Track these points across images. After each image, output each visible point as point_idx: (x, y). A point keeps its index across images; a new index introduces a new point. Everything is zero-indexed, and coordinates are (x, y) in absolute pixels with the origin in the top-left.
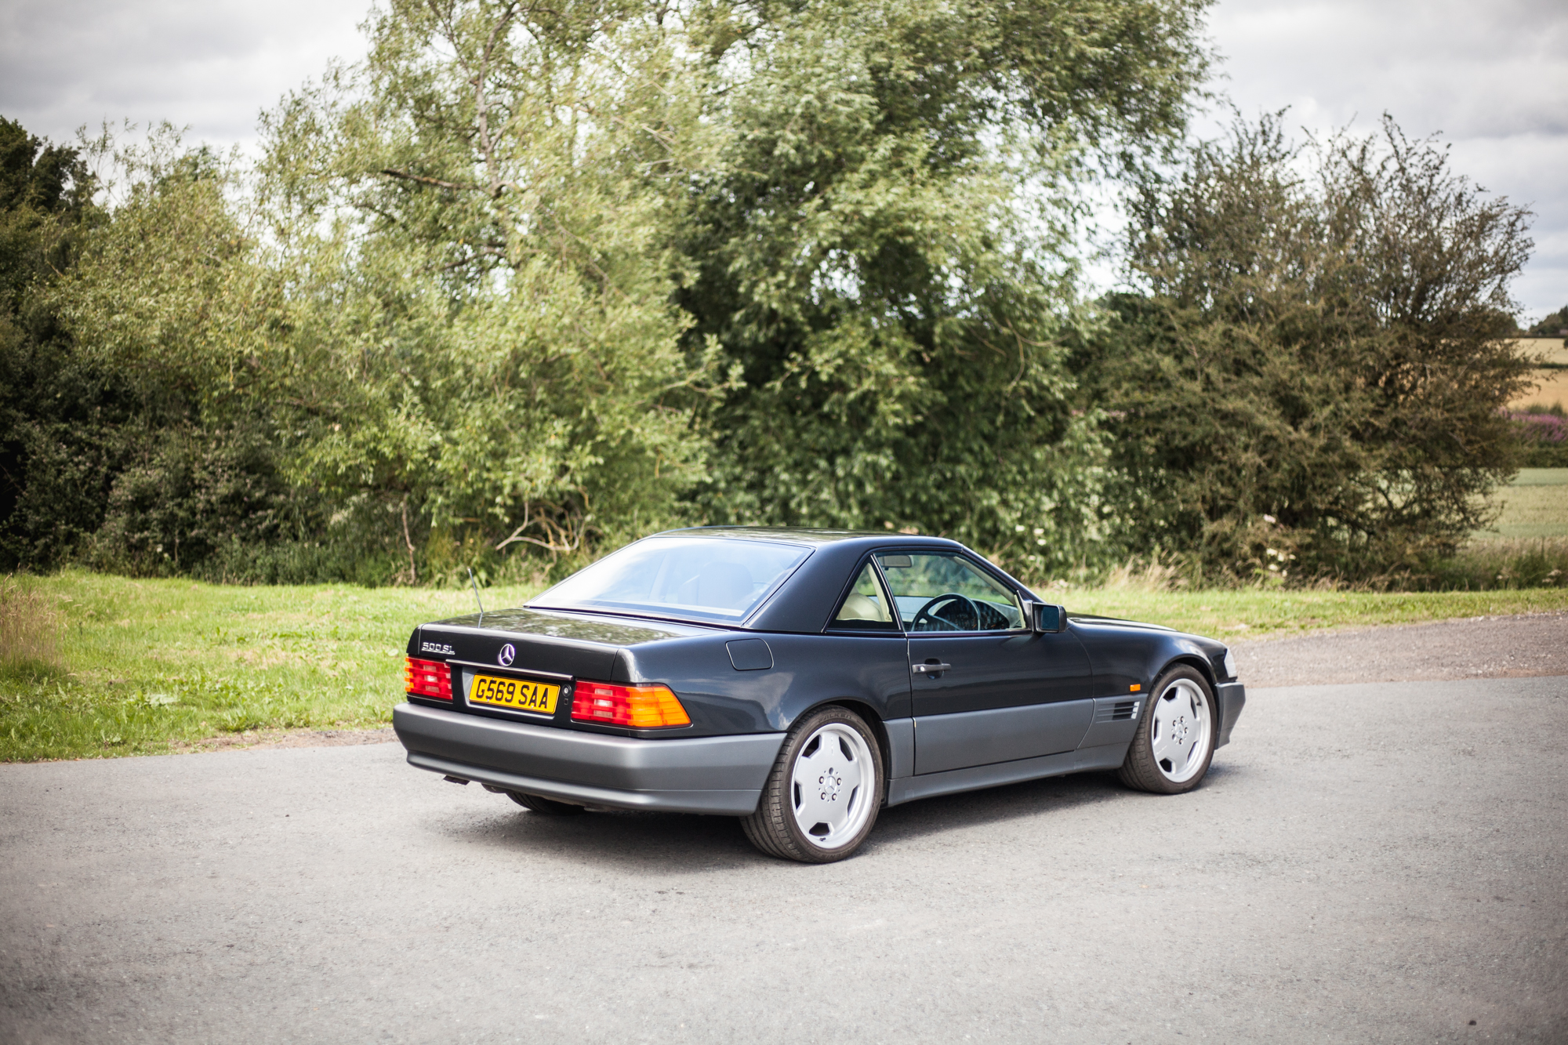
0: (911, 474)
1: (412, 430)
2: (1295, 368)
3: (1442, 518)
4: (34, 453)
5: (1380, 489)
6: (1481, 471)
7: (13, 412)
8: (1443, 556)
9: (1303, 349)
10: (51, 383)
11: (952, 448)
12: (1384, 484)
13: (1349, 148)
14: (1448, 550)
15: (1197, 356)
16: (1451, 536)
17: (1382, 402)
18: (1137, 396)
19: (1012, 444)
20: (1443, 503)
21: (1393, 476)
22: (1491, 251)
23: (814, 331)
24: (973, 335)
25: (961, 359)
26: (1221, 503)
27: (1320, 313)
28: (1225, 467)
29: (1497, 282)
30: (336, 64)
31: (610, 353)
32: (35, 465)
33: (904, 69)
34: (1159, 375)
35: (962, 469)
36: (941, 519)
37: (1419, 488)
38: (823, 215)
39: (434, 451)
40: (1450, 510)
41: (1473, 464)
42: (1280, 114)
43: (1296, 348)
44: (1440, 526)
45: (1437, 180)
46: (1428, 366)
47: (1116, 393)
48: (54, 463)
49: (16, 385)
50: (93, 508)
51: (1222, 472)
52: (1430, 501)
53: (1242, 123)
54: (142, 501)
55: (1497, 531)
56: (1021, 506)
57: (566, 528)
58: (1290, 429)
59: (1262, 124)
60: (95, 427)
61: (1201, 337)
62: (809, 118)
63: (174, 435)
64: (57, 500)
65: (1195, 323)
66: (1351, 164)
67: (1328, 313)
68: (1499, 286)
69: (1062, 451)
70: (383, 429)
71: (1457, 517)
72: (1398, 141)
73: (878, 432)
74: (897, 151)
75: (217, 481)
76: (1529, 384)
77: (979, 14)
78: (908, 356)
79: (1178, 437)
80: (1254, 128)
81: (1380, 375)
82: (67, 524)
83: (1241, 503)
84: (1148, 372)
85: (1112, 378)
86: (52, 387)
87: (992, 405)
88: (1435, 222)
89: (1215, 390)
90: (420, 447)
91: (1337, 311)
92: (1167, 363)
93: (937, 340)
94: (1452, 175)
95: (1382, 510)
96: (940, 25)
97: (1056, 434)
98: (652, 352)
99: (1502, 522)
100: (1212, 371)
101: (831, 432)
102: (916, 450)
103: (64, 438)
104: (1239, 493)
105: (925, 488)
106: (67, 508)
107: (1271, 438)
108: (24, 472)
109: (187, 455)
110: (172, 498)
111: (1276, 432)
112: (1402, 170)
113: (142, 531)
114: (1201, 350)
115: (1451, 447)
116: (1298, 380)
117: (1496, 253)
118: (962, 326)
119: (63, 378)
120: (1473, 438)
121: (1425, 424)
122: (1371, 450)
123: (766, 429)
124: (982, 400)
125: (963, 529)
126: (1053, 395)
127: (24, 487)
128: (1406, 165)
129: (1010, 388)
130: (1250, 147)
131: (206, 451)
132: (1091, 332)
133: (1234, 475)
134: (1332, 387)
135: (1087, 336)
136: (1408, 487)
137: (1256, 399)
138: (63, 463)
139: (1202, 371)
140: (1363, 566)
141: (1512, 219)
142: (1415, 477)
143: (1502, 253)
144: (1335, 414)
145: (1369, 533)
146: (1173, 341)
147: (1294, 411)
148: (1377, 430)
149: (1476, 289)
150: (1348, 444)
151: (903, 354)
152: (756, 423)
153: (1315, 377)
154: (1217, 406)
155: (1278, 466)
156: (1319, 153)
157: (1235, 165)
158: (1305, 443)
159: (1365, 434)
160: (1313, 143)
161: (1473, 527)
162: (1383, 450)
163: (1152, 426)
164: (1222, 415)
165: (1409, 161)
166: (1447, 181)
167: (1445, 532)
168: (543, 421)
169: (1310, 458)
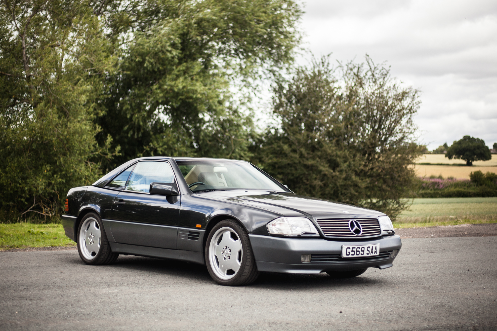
2: (334, 148)
9: (337, 141)
13: (354, 68)
15: (297, 144)
17: (367, 162)
18: (275, 160)
20: (391, 200)
22: (406, 106)
24: (214, 136)
28: (308, 186)
29: (409, 116)
31: (68, 140)
34: (283, 152)
40: (393, 203)
42: (329, 56)
43: (334, 141)
45: (386, 79)
47: (267, 159)
51: (307, 188)
53: (314, 59)
55: (411, 211)
57: (50, 208)
58: (332, 171)
59: (322, 59)
61: (298, 137)
66: (354, 74)
67: (346, 127)
68: (410, 118)
71: (396, 206)
72: (371, 64)
80: (319, 61)
84: (279, 150)
88: (385, 95)
89: (304, 157)
92: (286, 147)
93: (201, 138)
94: (391, 77)
100: (303, 150)
107: (325, 175)
111: (327, 173)
112: (373, 75)
114: (299, 142)
116: (335, 153)
117: (408, 106)
118: (209, 133)
120: (401, 175)
121: (383, 169)
122: (362, 179)
128: (374, 74)
129: (229, 156)
130: (318, 69)
134: (348, 155)
137: (319, 160)
139: (299, 149)
141: (414, 93)
143: (410, 106)
144: (349, 166)
146: (288, 139)
147: (334, 165)
148: (365, 172)
149: (401, 119)
150: (354, 177)
153: (341, 152)
154: (305, 163)
155: (328, 186)
156: (343, 70)
157: (312, 75)
158: (338, 177)
159: (361, 174)
160: (341, 66)
161: (402, 209)
162: (367, 179)
163: (280, 170)
164: (306, 166)
165: (375, 72)
166: (390, 79)
167: (392, 212)
168: (42, 165)
169: (340, 182)
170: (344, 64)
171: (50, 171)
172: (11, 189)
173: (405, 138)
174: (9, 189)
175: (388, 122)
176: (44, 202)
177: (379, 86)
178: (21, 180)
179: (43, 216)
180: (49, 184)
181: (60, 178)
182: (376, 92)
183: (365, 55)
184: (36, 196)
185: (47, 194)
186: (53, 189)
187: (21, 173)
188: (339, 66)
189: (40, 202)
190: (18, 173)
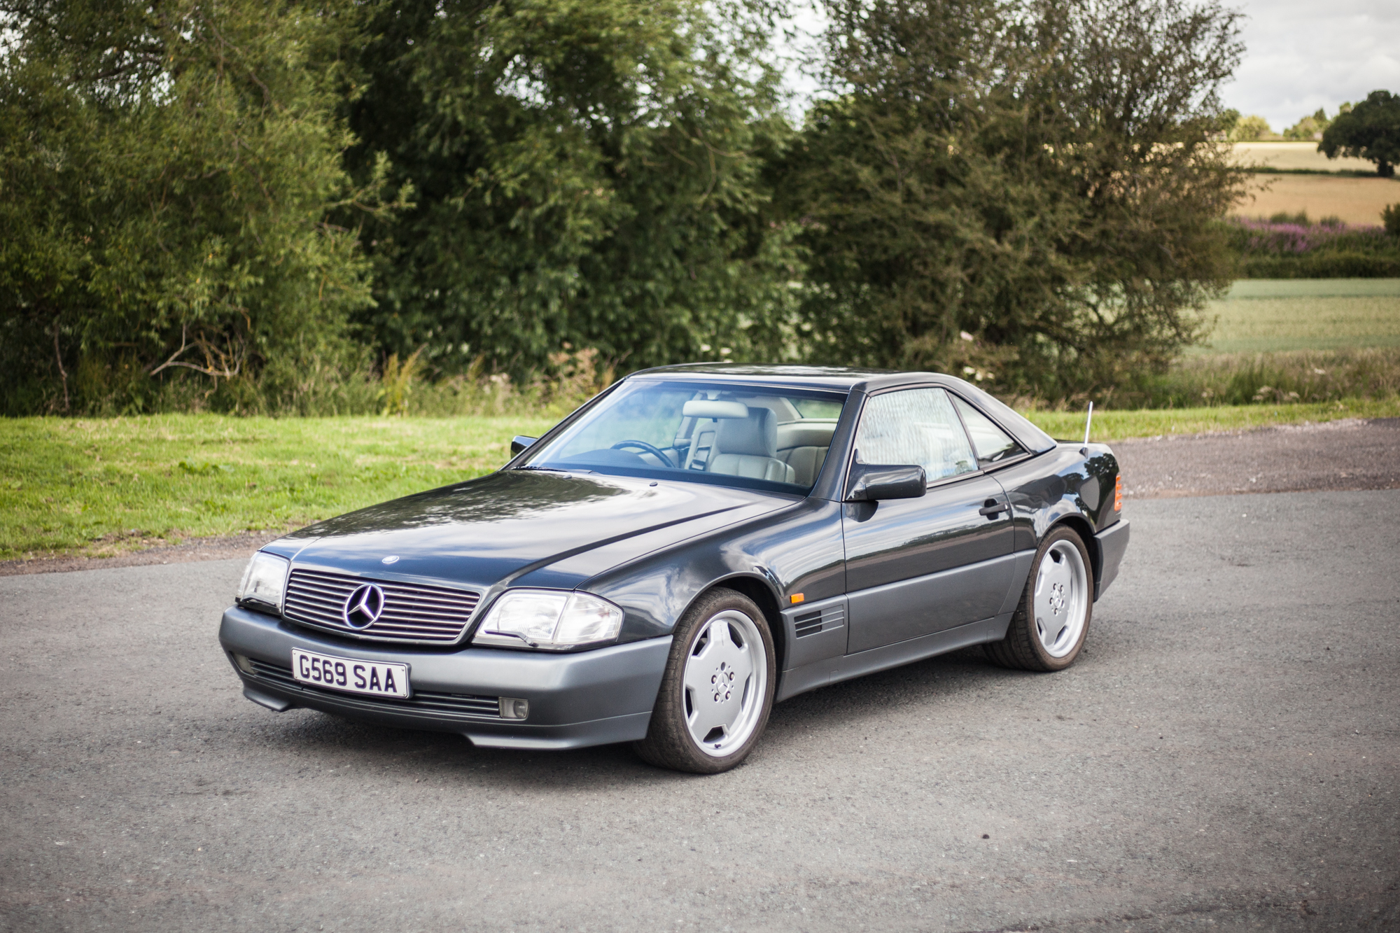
0: (599, 292)
1: (60, 250)
2: (999, 178)
5: (1089, 304)
6: (1193, 284)
8: (1157, 373)
9: (1009, 159)
11: (641, 265)
12: (1093, 299)
14: (1160, 366)
15: (897, 165)
16: (1163, 352)
17: (1090, 213)
18: (836, 208)
19: (705, 260)
20: (1155, 318)
21: (1103, 293)
23: (499, 143)
24: (663, 144)
25: (651, 171)
27: (1025, 120)
28: (927, 282)
29: (1209, 87)
34: (859, 186)
35: (650, 286)
36: (630, 339)
37: (1130, 304)
39: (85, 272)
40: (1162, 324)
41: (1184, 276)
44: (1153, 342)
47: (814, 205)
51: (925, 287)
52: (1141, 316)
56: (712, 324)
57: (227, 352)
58: (993, 242)
61: (901, 146)
65: (896, 132)
67: (1034, 119)
68: (1212, 93)
69: (757, 266)
70: (28, 249)
71: (1168, 332)
73: (565, 249)
76: (1242, 194)
78: (597, 168)
79: (879, 251)
81: (1088, 186)
83: (944, 318)
84: (848, 182)
85: (810, 190)
87: (683, 218)
88: (1145, 26)
89: (917, 201)
90: (69, 267)
91: (1043, 117)
92: (865, 174)
93: (624, 151)
95: (1093, 325)
97: (751, 249)
99: (1215, 337)
100: (913, 182)
101: (514, 248)
102: (604, 267)
104: (942, 308)
105: (612, 306)
107: (973, 251)
111: (979, 246)
114: (902, 162)
115: (1161, 259)
116: (1001, 191)
117: (1208, 58)
118: (650, 138)
120: (1183, 250)
121: (1134, 237)
122: (1076, 264)
123: (446, 245)
124: (673, 215)
125: (653, 349)
126: (747, 208)
129: (702, 199)
132: (786, 141)
133: (937, 291)
134: (1036, 197)
135: (782, 145)
136: (1118, 301)
137: (958, 211)
139: (902, 181)
140: (1070, 384)
141: (1225, 22)
142: (1127, 290)
143: (1214, 58)
144: (1040, 226)
145: (1080, 350)
146: (872, 151)
147: (999, 224)
148: (1085, 243)
149: (1187, 95)
150: (1053, 257)
151: (591, 166)
152: (436, 239)
153: (1020, 187)
154: (917, 218)
155: (982, 281)
158: (1008, 256)
159: (1073, 248)
161: (1186, 342)
162: (1090, 264)
164: (923, 228)
167: (1158, 348)
168: (200, 239)
169: (1014, 272)
171: (222, 254)
172: (120, 307)
174: (115, 307)
175: (1150, 103)
176: (209, 339)
178: (147, 281)
179: (207, 377)
180: (223, 290)
181: (251, 272)
184: (188, 322)
185: (216, 318)
186: (232, 302)
187: (146, 262)
189: (199, 337)
190: (139, 263)
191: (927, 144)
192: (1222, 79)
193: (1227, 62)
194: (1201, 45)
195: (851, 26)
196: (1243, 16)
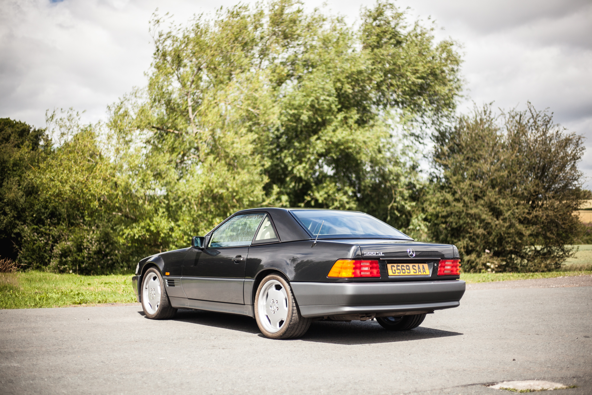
1: (163, 222)
2: (497, 197)
3: (556, 254)
4: (25, 237)
7: (17, 222)
9: (500, 190)
10: (31, 211)
13: (516, 116)
15: (460, 193)
16: (559, 260)
20: (556, 248)
22: (570, 152)
23: (316, 185)
24: (375, 188)
26: (470, 248)
27: (506, 176)
28: (472, 235)
29: (573, 163)
30: (136, 88)
31: (237, 192)
32: (25, 241)
33: (348, 89)
34: (446, 201)
38: (318, 142)
39: (172, 229)
41: (566, 232)
42: (491, 104)
43: (497, 189)
44: (555, 256)
45: (548, 126)
46: (547, 195)
47: (430, 208)
48: (32, 240)
49: (19, 212)
50: (46, 257)
51: (471, 237)
52: (550, 247)
53: (476, 107)
54: (65, 253)
55: (576, 258)
58: (495, 219)
59: (484, 108)
60: (48, 227)
61: (461, 186)
62: (312, 106)
63: (77, 229)
64: (33, 254)
65: (460, 181)
67: (509, 176)
68: (573, 165)
70: (151, 221)
71: (561, 253)
72: (533, 111)
74: (346, 118)
75: (93, 246)
77: (375, 68)
78: (351, 194)
79: (454, 224)
80: (481, 109)
81: (530, 199)
82: (37, 263)
83: (478, 248)
84: (442, 200)
85: (428, 203)
86: (32, 213)
88: (548, 142)
89: (467, 206)
90: (166, 228)
91: (512, 175)
92: (449, 197)
94: (554, 123)
95: (533, 251)
96: (360, 72)
97: (407, 224)
98: (253, 192)
100: (466, 199)
103: (36, 231)
104: (477, 244)
106: (37, 257)
107: (489, 223)
108: (21, 244)
109: (82, 236)
110: (76, 252)
111: (490, 221)
112: (535, 122)
113: (64, 265)
114: (461, 191)
115: (557, 226)
116: (498, 201)
117: (572, 153)
119: (36, 209)
120: (565, 222)
121: (547, 217)
122: (526, 227)
126: (406, 208)
127: (21, 250)
128: (537, 121)
129: (389, 207)
130: (480, 117)
131: (89, 235)
132: (420, 185)
133: (475, 238)
134: (511, 204)
135: (418, 186)
137: (482, 209)
138: (36, 240)
139: (462, 199)
141: (577, 140)
143: (574, 152)
144: (512, 214)
145: (528, 260)
146: (451, 188)
147: (496, 213)
148: (529, 220)
149: (565, 166)
150: (517, 225)
153: (504, 200)
154: (469, 212)
155: (492, 233)
156: (505, 118)
157: (474, 123)
158: (501, 225)
159: (524, 221)
160: (503, 114)
161: (568, 257)
162: (531, 227)
163: (444, 220)
164: (470, 215)
165: (537, 119)
166: (552, 126)
167: (557, 259)
169: (504, 230)
170: (506, 112)
173: (569, 185)
175: (551, 169)
177: (542, 133)
182: (539, 139)
183: (527, 103)
188: (502, 114)
191: (470, 185)
192: (577, 161)
193: (579, 154)
194: (568, 149)
195: (442, 145)
196: (584, 137)
